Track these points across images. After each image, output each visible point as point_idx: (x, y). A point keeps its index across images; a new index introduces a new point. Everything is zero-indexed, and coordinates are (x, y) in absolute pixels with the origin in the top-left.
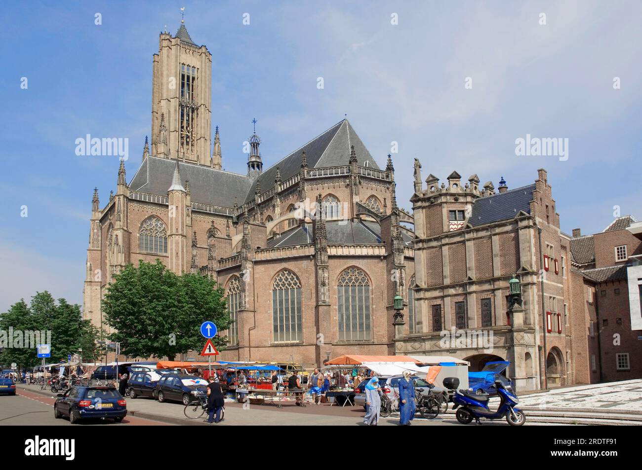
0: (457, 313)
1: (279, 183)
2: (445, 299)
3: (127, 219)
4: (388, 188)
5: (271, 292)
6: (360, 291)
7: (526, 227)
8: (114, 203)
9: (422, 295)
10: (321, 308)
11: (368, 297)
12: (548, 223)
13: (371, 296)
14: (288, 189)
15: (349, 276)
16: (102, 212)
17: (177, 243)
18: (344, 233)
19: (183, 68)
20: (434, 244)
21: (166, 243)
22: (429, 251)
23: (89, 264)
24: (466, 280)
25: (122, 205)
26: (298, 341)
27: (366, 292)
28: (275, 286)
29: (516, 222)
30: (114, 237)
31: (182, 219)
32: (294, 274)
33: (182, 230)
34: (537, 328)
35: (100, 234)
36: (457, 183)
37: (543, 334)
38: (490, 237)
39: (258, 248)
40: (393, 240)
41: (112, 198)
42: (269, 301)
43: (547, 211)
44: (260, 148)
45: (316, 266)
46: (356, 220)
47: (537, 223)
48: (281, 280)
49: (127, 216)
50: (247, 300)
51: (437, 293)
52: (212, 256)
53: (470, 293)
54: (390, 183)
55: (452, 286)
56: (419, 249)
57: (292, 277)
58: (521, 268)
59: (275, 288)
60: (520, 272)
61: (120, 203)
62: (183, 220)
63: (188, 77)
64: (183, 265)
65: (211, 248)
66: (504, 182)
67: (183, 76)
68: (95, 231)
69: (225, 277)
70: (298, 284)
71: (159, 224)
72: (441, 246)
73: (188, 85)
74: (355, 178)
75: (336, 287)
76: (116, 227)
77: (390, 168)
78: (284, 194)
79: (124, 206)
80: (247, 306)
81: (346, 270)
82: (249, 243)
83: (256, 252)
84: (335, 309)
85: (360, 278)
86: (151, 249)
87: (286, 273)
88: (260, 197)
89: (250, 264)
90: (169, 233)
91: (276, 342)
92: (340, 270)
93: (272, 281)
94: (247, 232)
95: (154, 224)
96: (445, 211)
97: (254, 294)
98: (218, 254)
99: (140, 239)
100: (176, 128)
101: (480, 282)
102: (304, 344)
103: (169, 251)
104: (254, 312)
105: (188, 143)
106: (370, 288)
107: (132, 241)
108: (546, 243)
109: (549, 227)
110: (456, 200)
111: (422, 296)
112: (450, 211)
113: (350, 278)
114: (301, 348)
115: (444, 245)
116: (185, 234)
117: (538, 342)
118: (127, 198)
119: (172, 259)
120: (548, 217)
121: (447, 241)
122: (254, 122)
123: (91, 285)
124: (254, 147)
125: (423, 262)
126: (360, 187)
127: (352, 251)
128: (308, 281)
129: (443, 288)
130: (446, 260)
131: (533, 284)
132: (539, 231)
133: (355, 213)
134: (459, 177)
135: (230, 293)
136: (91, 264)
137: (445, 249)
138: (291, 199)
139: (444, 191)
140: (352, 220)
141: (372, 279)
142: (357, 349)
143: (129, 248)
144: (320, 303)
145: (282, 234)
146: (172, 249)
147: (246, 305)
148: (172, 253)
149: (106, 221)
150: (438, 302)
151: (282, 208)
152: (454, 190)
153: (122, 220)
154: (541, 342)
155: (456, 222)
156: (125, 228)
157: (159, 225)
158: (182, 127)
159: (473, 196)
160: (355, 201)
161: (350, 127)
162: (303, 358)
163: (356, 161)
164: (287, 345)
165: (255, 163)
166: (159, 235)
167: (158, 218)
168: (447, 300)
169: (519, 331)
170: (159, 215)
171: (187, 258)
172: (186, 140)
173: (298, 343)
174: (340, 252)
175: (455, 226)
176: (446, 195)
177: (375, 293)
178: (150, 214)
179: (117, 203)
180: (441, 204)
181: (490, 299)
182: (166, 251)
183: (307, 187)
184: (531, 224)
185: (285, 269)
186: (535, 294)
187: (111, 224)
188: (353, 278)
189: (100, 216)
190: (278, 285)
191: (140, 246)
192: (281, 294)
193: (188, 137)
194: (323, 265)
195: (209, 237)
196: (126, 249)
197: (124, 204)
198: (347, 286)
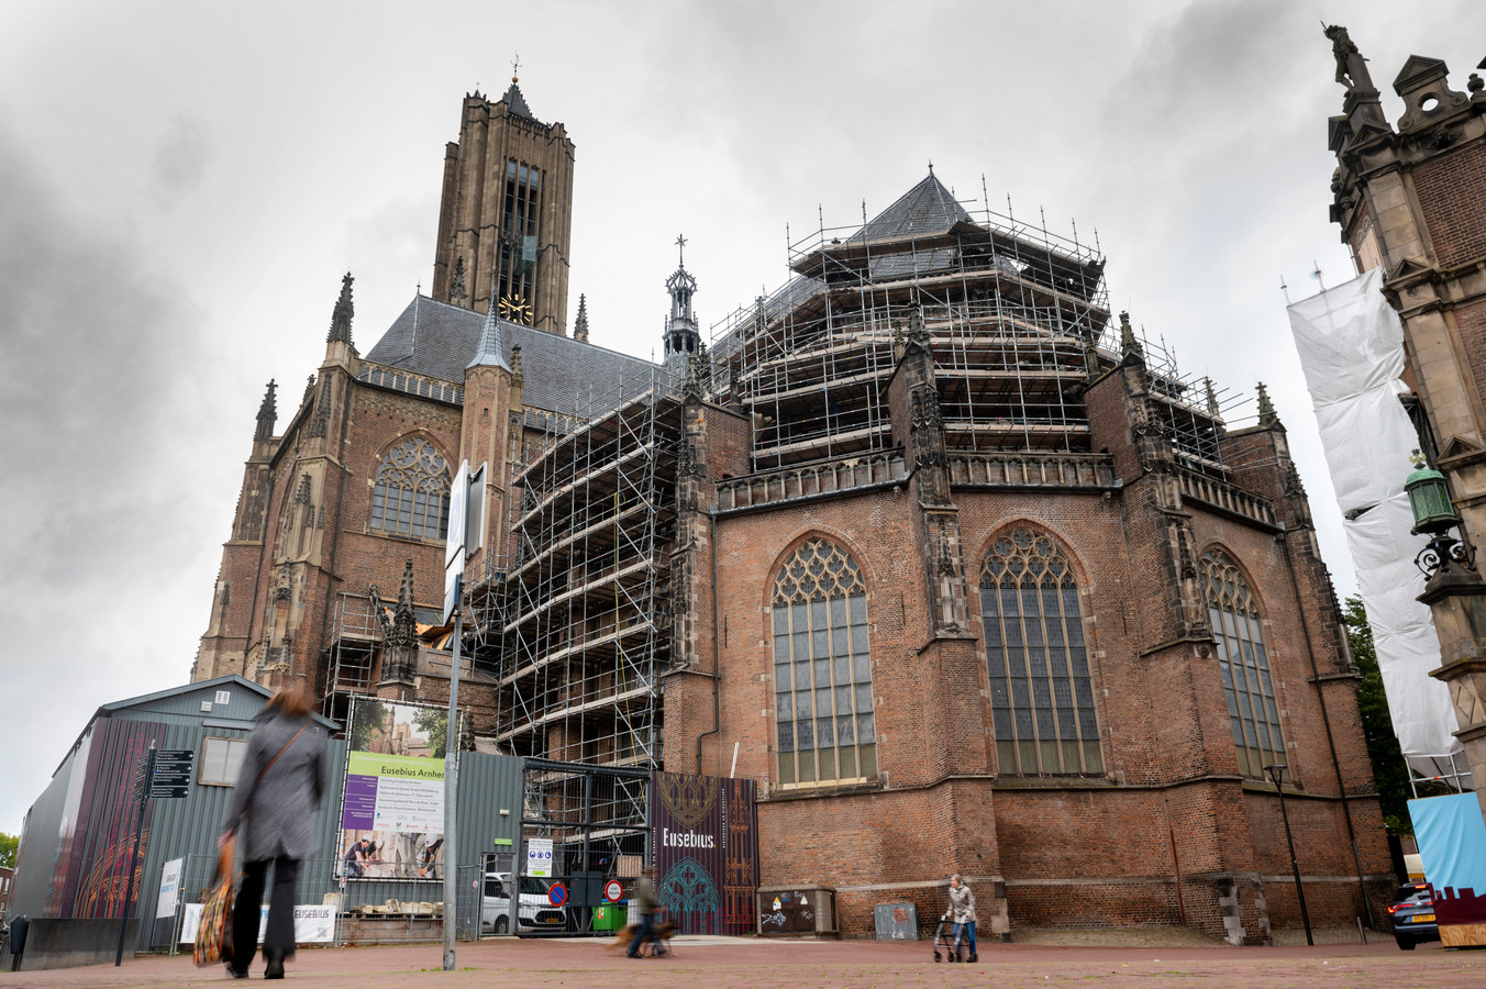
3: (344, 436)
5: (769, 610)
6: (1051, 604)
10: (945, 652)
11: (1078, 619)
13: (1086, 620)
15: (1013, 554)
16: (280, 440)
19: (512, 168)
23: (222, 585)
25: (334, 395)
26: (864, 780)
27: (1068, 608)
28: (780, 591)
30: (300, 481)
31: (498, 445)
32: (842, 548)
33: (497, 474)
35: (266, 502)
39: (727, 476)
40: (1139, 436)
42: (762, 642)
44: (694, 299)
45: (917, 514)
48: (798, 571)
49: (345, 427)
50: (694, 637)
57: (835, 557)
59: (780, 598)
61: (330, 388)
62: (501, 447)
63: (522, 190)
68: (254, 493)
70: (855, 580)
71: (431, 458)
73: (521, 204)
75: (975, 589)
76: (309, 455)
79: (339, 398)
80: (695, 658)
81: (1002, 535)
83: (720, 490)
84: (979, 662)
85: (1045, 559)
86: (404, 525)
87: (815, 547)
89: (704, 523)
91: (787, 787)
92: (986, 533)
93: (773, 576)
94: (694, 427)
95: (419, 456)
97: (714, 621)
99: (375, 495)
102: (886, 788)
104: (716, 678)
106: (1082, 592)
107: (349, 498)
113: (1015, 559)
114: (878, 805)
116: (502, 484)
118: (350, 377)
122: (681, 242)
123: (217, 648)
124: (680, 300)
125: (1453, 359)
128: (891, 568)
136: (227, 586)
141: (1085, 562)
142: (1065, 808)
143: (339, 518)
147: (692, 653)
153: (328, 435)
156: (335, 460)
162: (884, 843)
164: (827, 796)
165: (684, 335)
166: (429, 487)
167: (432, 441)
170: (435, 432)
173: (860, 787)
177: (1100, 608)
178: (409, 426)
182: (443, 535)
185: (814, 536)
188: (1026, 560)
189: (275, 450)
190: (789, 588)
192: (800, 616)
193: (514, 315)
194: (942, 507)
196: (329, 518)
197: (339, 393)
198: (1009, 585)
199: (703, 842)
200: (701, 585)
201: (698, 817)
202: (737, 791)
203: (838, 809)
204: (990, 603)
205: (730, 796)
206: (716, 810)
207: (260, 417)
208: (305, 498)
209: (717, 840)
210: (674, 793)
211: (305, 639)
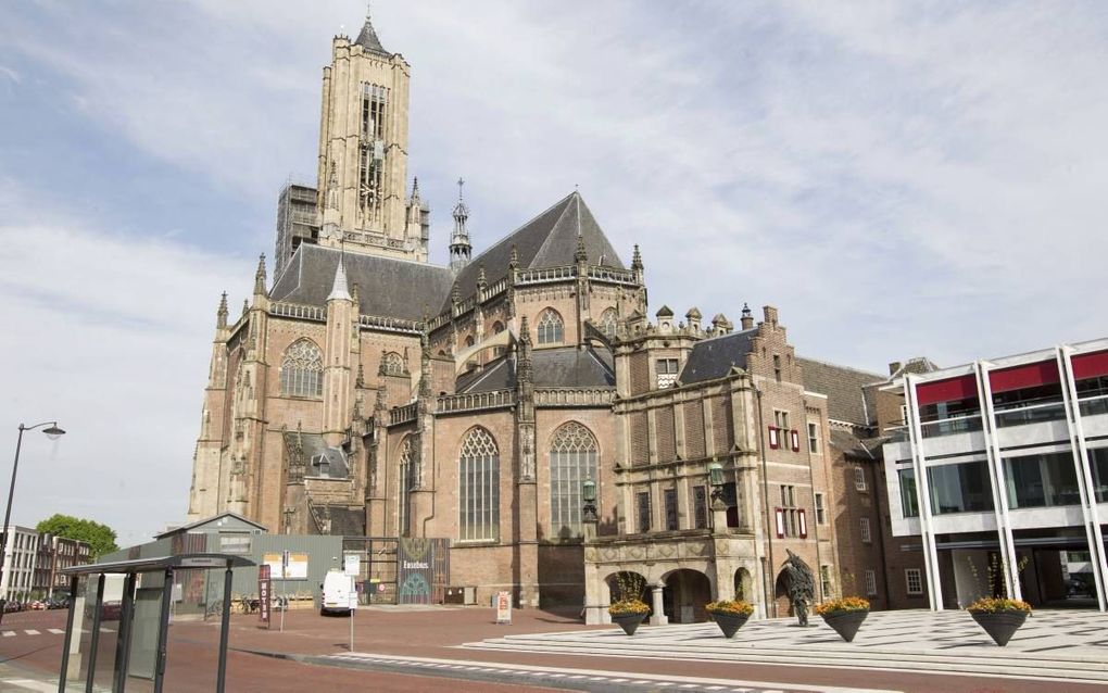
0: (668, 506)
1: (482, 288)
2: (653, 485)
3: (265, 345)
4: (634, 296)
5: (458, 461)
6: (583, 460)
7: (739, 390)
8: (248, 321)
9: (624, 478)
10: (521, 487)
11: (595, 468)
12: (779, 379)
13: (598, 468)
14: (494, 298)
15: (567, 437)
16: (231, 331)
17: (336, 380)
18: (565, 369)
19: (366, 89)
20: (639, 406)
21: (320, 381)
22: (633, 415)
23: (206, 411)
24: (675, 460)
25: (258, 326)
26: (493, 540)
27: (590, 462)
28: (463, 452)
29: (727, 382)
30: (244, 373)
31: (346, 343)
32: (490, 434)
33: (345, 360)
34: (759, 531)
35: (226, 364)
36: (669, 321)
37: (768, 541)
38: (701, 401)
39: (443, 394)
41: (246, 312)
42: (454, 476)
43: (777, 364)
45: (516, 423)
46: (584, 347)
47: (755, 382)
48: (471, 443)
49: (265, 341)
50: (423, 474)
51: (643, 477)
52: (380, 404)
53: (681, 478)
54: (637, 288)
55: (661, 467)
56: (621, 413)
57: (487, 438)
58: (734, 447)
59: (463, 456)
60: (733, 451)
61: (257, 320)
62: (348, 344)
63: (374, 104)
64: (343, 415)
65: (380, 390)
66: (749, 311)
67: (366, 102)
68: (220, 359)
69: (398, 434)
70: (495, 450)
71: (311, 351)
72: (646, 410)
73: (374, 114)
74: (583, 283)
75: (548, 454)
76: (248, 359)
77: (637, 266)
78: (488, 306)
79: (261, 326)
80: (424, 484)
81: (563, 428)
82: (429, 387)
83: (438, 401)
84: (546, 488)
85: (582, 439)
86: (298, 390)
87: (478, 432)
88: (458, 306)
89: (430, 418)
90: (325, 364)
91: (463, 541)
92: (554, 428)
93: (460, 445)
94: (426, 370)
95: (304, 351)
96: (652, 361)
97: (434, 466)
98: (390, 401)
99: (284, 374)
100: (352, 183)
101: (691, 463)
102: (501, 544)
103: (324, 392)
104: (434, 492)
105: (370, 205)
106: (597, 455)
107: (269, 379)
108: (774, 409)
109: (780, 386)
110: (666, 345)
111: (625, 480)
112: (659, 361)
113: (568, 439)
114: (497, 550)
115: (650, 408)
116: (349, 366)
117: (761, 552)
118: (267, 313)
119: (327, 406)
120: (777, 371)
121: (653, 402)
122: (461, 183)
123: (206, 446)
124: (459, 222)
125: (625, 432)
126: (591, 296)
127: (571, 399)
128: (506, 446)
129: (649, 469)
130: (653, 429)
131: (750, 469)
132: (759, 394)
133: (583, 337)
134: (671, 314)
135: (404, 462)
136: (208, 413)
137: (652, 413)
138: (497, 316)
139: (650, 334)
140: (579, 347)
141: (600, 441)
143: (265, 391)
144: (522, 480)
145: (485, 365)
146: (328, 390)
147: (423, 481)
148: (328, 396)
149: (235, 346)
150: (645, 489)
151: (486, 327)
152: (665, 331)
153: (257, 347)
154: (765, 552)
155: (666, 376)
156: (261, 360)
157: (312, 353)
158: (363, 180)
159: (692, 339)
160: (582, 320)
161: (582, 203)
162: (499, 566)
163: (585, 258)
164: (477, 546)
165: (461, 247)
166: (311, 367)
167: (311, 342)
168: (655, 486)
169: (723, 536)
170: (312, 337)
171: (349, 404)
172: (367, 201)
173: (491, 543)
174: (552, 399)
175: (666, 382)
176: (653, 338)
177: (604, 463)
178: (299, 335)
179: (251, 321)
180: (646, 351)
181: (703, 487)
182: (320, 393)
183: (517, 296)
184: (747, 384)
185: (479, 427)
186: (754, 483)
187: (241, 349)
188: (573, 439)
189: (229, 335)
190: (467, 451)
191: (282, 386)
192: (471, 465)
193: (371, 195)
194: (528, 421)
195: (379, 375)
196: (261, 392)
197: (261, 324)
198: (564, 452)
199: (423, 566)
200: (428, 449)
201: (421, 556)
202: (440, 543)
203: (481, 551)
204: (554, 461)
205: (436, 545)
206: (429, 553)
207: (220, 314)
208: (247, 384)
209: (430, 565)
210: (410, 547)
211: (252, 457)
